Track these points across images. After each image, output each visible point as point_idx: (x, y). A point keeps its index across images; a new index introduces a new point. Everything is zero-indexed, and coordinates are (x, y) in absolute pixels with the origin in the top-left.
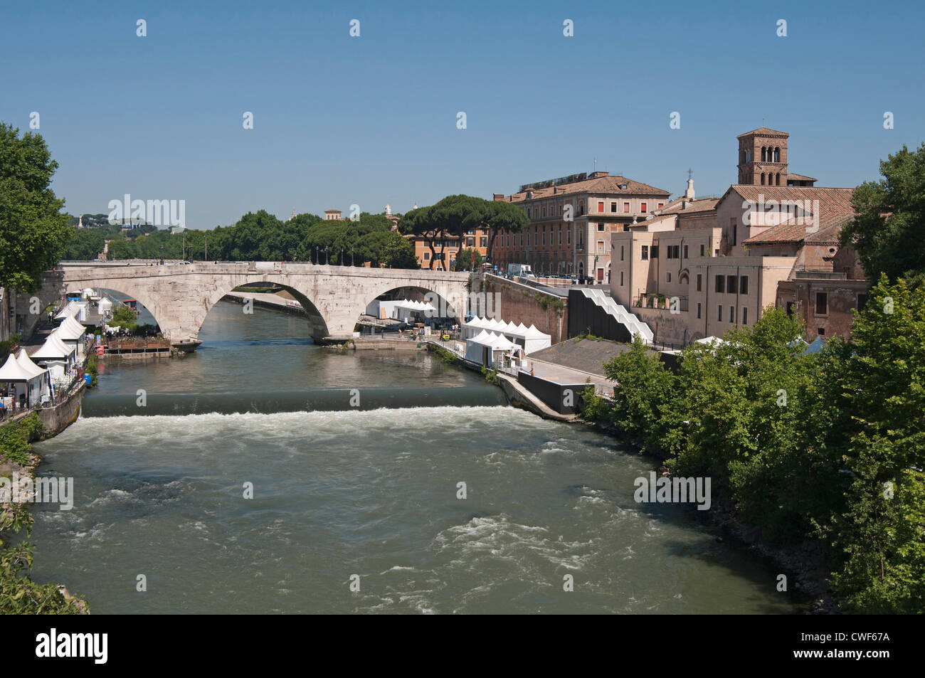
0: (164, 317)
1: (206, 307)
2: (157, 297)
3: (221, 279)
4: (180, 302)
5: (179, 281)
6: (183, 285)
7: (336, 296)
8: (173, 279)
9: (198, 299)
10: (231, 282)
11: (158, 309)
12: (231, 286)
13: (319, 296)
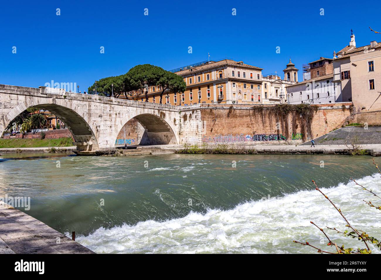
1: (4, 123)
3: (17, 99)
10: (26, 102)
12: (26, 106)
13: (92, 118)
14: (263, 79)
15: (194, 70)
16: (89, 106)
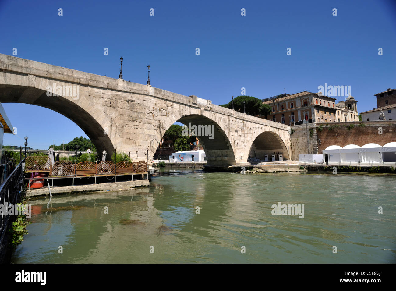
0: (120, 139)
1: (161, 132)
2: (113, 114)
3: (172, 106)
4: (138, 124)
5: (136, 101)
6: (140, 105)
8: (131, 97)
9: (154, 122)
11: (114, 128)
12: (180, 114)
14: (336, 108)
15: (275, 101)
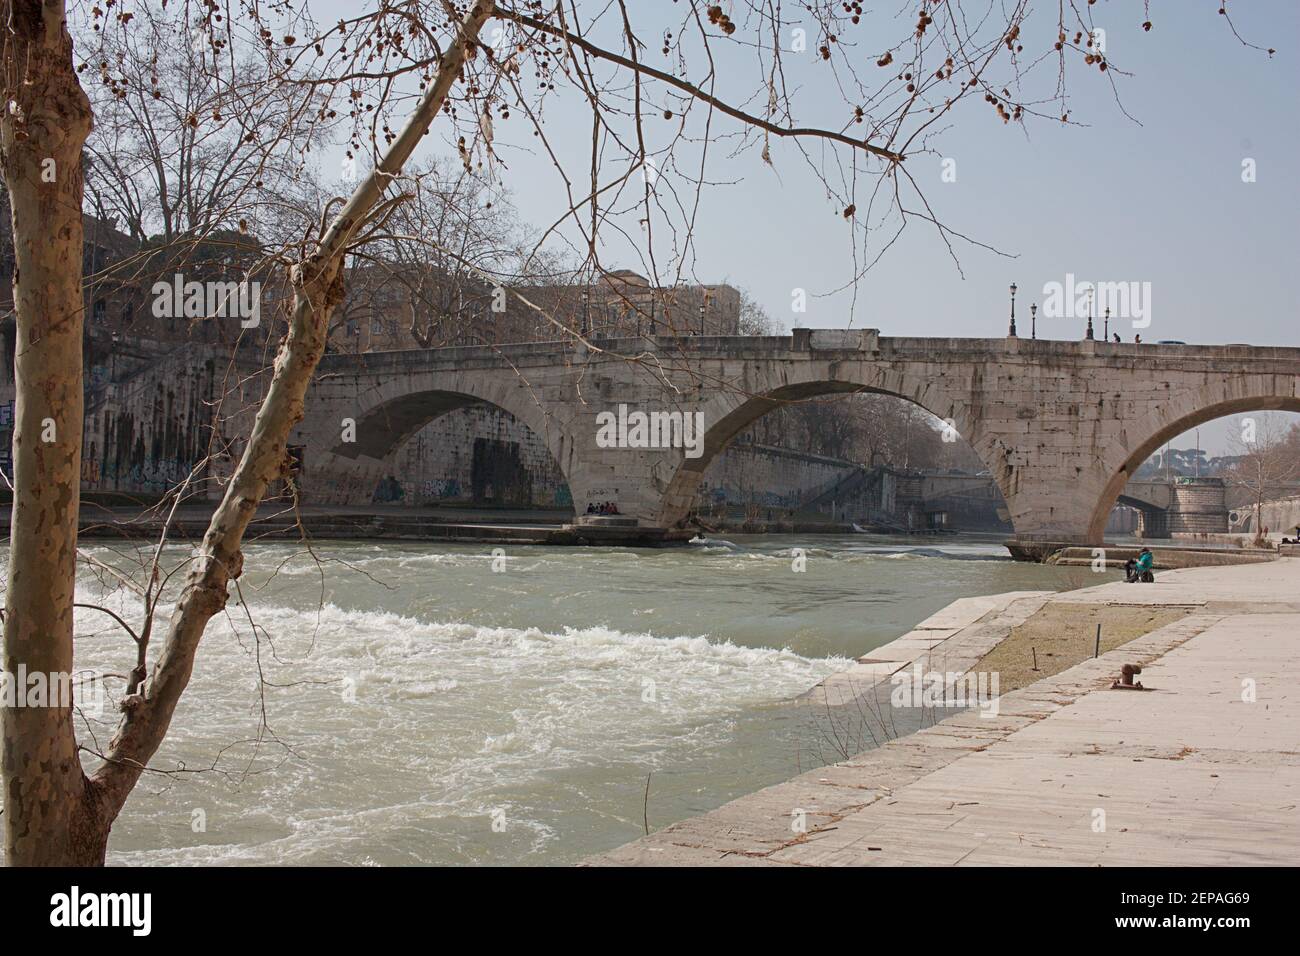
7: (1035, 426)
10: (745, 380)
13: (988, 422)
16: (974, 381)
